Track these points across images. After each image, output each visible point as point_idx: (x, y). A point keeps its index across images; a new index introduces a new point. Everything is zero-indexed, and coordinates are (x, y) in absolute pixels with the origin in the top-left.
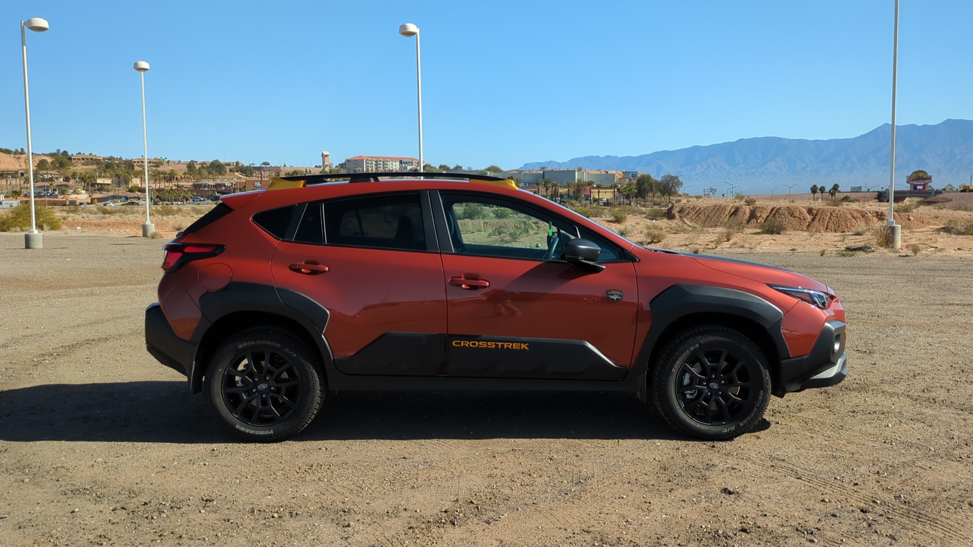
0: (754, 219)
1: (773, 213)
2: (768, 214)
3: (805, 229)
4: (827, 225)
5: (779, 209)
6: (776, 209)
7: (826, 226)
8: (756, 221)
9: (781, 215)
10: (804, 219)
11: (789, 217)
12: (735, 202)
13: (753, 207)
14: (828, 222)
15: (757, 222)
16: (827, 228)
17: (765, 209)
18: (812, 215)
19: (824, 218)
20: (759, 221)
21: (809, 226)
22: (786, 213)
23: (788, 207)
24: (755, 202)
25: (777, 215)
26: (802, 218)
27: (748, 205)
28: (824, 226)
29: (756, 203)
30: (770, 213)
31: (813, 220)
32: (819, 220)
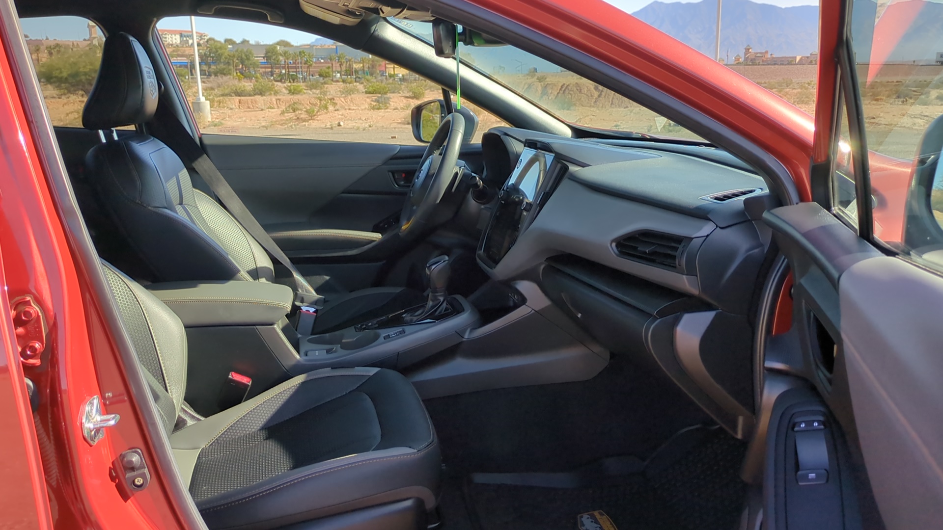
0: (546, 96)
1: (563, 89)
2: (558, 91)
3: (593, 104)
4: (612, 101)
5: (568, 86)
6: (566, 86)
7: (611, 102)
8: (547, 97)
9: (570, 91)
10: (592, 96)
11: (578, 92)
12: (527, 79)
13: (544, 84)
14: (613, 98)
15: (548, 99)
16: (612, 104)
17: (555, 86)
18: (598, 92)
19: (609, 95)
20: (550, 98)
21: (596, 102)
22: (575, 89)
23: (577, 83)
24: (546, 79)
25: (567, 91)
26: (589, 95)
27: (540, 82)
28: (609, 102)
29: (547, 80)
30: (560, 89)
31: (599, 96)
32: (605, 97)
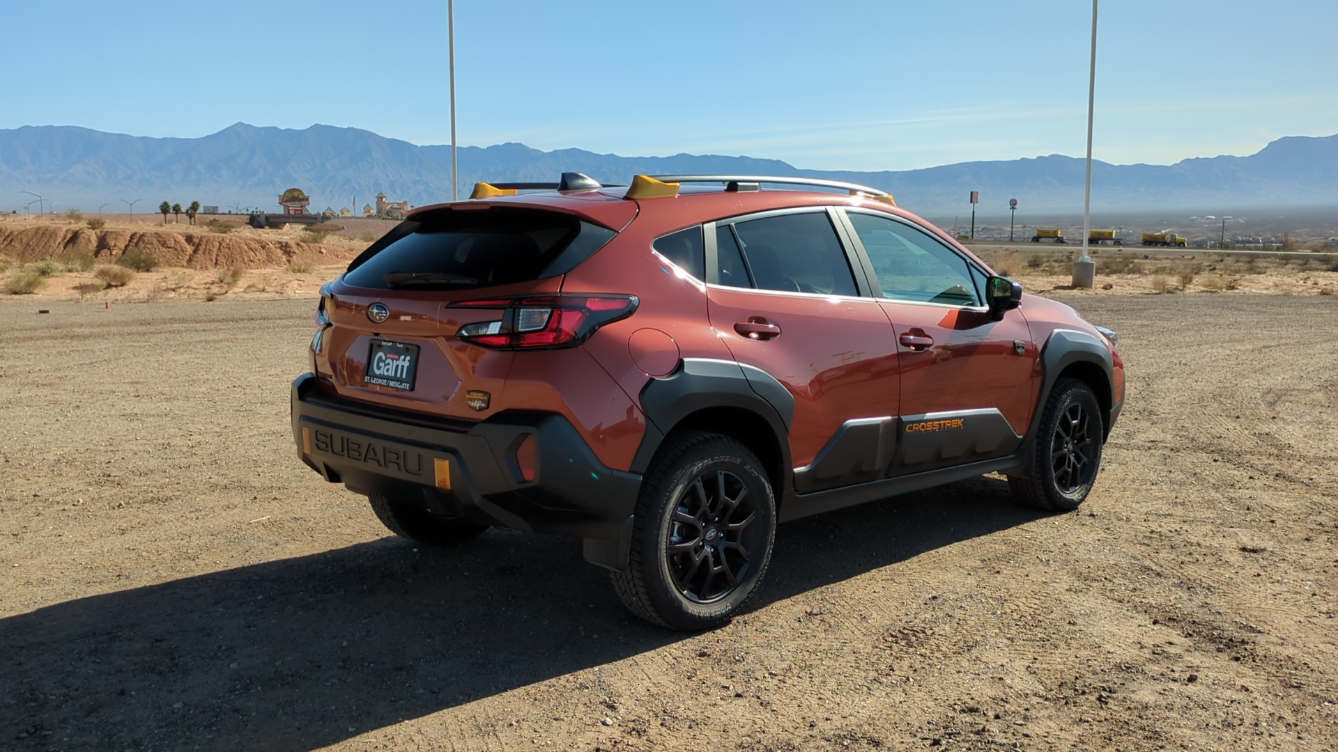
0: (106, 250)
1: (135, 241)
2: (127, 243)
3: (185, 264)
4: (217, 260)
5: (143, 235)
6: (138, 236)
7: (214, 261)
8: (109, 252)
9: (147, 243)
10: (183, 251)
11: (160, 246)
12: (70, 223)
13: (101, 232)
14: (217, 255)
15: (111, 254)
16: (216, 264)
17: (122, 235)
18: (193, 245)
19: (210, 250)
20: (114, 253)
21: (190, 260)
22: (155, 241)
23: (156, 233)
24: (103, 224)
25: (141, 244)
26: (179, 249)
27: (93, 229)
28: (212, 261)
29: (106, 225)
30: (130, 241)
31: (195, 251)
32: (204, 253)
